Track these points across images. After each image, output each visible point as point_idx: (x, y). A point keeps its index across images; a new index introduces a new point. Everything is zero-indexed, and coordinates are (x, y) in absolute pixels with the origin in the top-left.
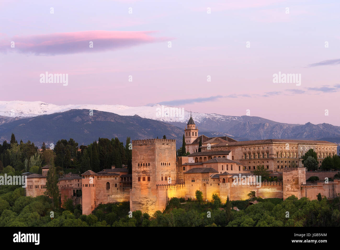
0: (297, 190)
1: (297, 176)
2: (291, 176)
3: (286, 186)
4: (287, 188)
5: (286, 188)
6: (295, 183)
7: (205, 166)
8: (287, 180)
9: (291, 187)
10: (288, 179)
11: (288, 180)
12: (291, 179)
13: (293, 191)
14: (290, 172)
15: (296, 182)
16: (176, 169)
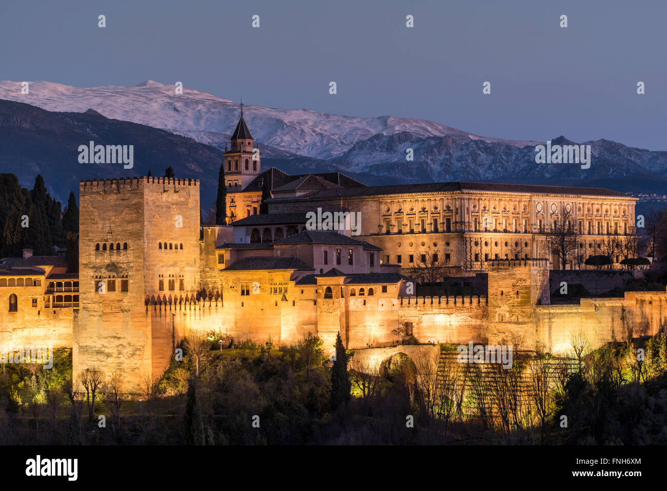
0: (526, 320)
1: (528, 283)
2: (510, 282)
3: (497, 309)
4: (499, 315)
5: (497, 316)
6: (519, 300)
7: (279, 252)
8: (499, 293)
9: (510, 312)
10: (501, 289)
11: (502, 292)
12: (510, 290)
13: (514, 323)
14: (507, 273)
15: (523, 297)
16: (198, 261)
